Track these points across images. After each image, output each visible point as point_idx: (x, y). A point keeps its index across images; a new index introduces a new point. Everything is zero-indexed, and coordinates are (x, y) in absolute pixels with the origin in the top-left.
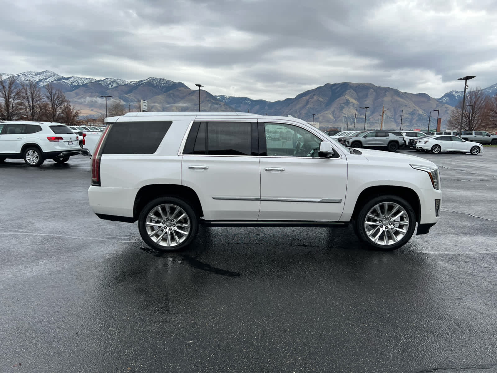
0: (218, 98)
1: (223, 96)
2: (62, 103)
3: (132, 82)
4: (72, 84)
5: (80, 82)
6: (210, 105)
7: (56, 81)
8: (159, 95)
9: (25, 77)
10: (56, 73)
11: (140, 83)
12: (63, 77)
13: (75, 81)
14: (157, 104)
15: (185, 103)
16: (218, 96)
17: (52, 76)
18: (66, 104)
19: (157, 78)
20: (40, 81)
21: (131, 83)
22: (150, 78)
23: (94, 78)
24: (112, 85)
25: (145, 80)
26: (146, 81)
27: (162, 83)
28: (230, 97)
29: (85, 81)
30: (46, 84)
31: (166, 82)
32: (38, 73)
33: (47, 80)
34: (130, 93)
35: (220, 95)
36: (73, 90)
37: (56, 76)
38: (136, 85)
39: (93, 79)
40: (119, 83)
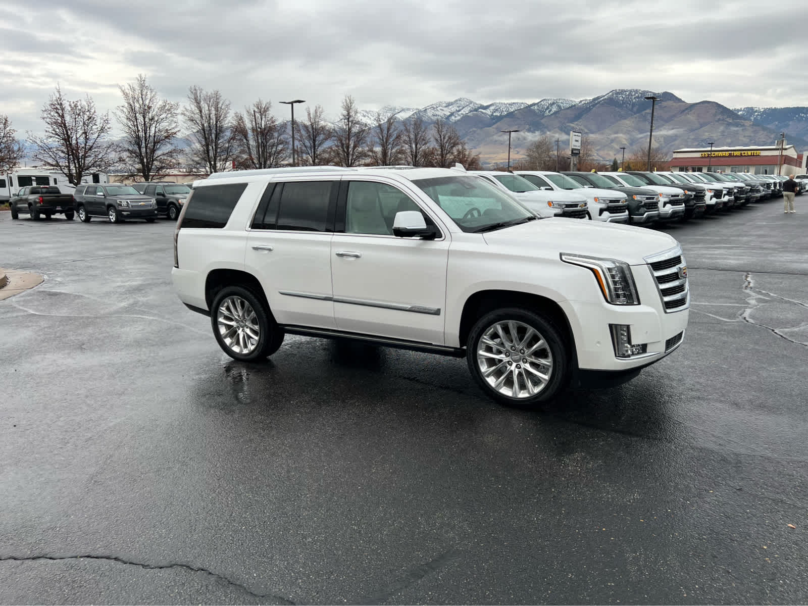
0: (740, 113)
1: (752, 109)
2: (453, 146)
3: (583, 101)
4: (492, 115)
5: (504, 110)
6: (722, 128)
7: (472, 113)
8: (625, 119)
9: (433, 111)
10: (472, 100)
11: (595, 102)
12: (481, 105)
13: (497, 110)
14: (620, 135)
15: (673, 129)
16: (740, 110)
17: (467, 105)
18: (460, 147)
19: (625, 89)
20: (452, 114)
21: (581, 104)
22: (613, 91)
23: (523, 101)
24: (551, 110)
25: (604, 96)
26: (606, 97)
27: (633, 97)
28: (765, 110)
29: (511, 107)
30: (459, 118)
31: (640, 95)
32: (449, 103)
33: (460, 113)
34: (577, 121)
35: (744, 108)
36: (494, 124)
37: (472, 104)
38: (588, 106)
39: (522, 103)
40: (562, 105)
